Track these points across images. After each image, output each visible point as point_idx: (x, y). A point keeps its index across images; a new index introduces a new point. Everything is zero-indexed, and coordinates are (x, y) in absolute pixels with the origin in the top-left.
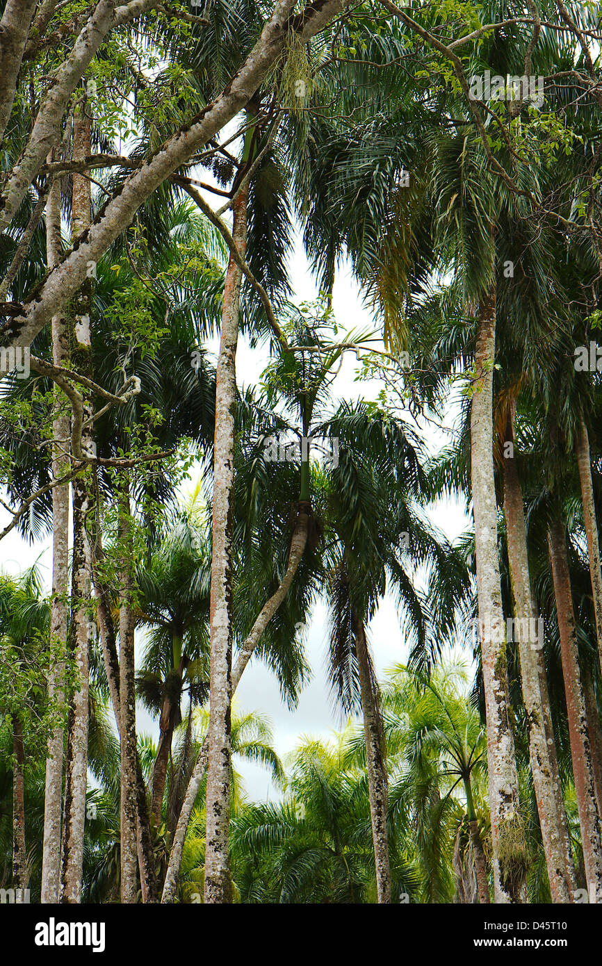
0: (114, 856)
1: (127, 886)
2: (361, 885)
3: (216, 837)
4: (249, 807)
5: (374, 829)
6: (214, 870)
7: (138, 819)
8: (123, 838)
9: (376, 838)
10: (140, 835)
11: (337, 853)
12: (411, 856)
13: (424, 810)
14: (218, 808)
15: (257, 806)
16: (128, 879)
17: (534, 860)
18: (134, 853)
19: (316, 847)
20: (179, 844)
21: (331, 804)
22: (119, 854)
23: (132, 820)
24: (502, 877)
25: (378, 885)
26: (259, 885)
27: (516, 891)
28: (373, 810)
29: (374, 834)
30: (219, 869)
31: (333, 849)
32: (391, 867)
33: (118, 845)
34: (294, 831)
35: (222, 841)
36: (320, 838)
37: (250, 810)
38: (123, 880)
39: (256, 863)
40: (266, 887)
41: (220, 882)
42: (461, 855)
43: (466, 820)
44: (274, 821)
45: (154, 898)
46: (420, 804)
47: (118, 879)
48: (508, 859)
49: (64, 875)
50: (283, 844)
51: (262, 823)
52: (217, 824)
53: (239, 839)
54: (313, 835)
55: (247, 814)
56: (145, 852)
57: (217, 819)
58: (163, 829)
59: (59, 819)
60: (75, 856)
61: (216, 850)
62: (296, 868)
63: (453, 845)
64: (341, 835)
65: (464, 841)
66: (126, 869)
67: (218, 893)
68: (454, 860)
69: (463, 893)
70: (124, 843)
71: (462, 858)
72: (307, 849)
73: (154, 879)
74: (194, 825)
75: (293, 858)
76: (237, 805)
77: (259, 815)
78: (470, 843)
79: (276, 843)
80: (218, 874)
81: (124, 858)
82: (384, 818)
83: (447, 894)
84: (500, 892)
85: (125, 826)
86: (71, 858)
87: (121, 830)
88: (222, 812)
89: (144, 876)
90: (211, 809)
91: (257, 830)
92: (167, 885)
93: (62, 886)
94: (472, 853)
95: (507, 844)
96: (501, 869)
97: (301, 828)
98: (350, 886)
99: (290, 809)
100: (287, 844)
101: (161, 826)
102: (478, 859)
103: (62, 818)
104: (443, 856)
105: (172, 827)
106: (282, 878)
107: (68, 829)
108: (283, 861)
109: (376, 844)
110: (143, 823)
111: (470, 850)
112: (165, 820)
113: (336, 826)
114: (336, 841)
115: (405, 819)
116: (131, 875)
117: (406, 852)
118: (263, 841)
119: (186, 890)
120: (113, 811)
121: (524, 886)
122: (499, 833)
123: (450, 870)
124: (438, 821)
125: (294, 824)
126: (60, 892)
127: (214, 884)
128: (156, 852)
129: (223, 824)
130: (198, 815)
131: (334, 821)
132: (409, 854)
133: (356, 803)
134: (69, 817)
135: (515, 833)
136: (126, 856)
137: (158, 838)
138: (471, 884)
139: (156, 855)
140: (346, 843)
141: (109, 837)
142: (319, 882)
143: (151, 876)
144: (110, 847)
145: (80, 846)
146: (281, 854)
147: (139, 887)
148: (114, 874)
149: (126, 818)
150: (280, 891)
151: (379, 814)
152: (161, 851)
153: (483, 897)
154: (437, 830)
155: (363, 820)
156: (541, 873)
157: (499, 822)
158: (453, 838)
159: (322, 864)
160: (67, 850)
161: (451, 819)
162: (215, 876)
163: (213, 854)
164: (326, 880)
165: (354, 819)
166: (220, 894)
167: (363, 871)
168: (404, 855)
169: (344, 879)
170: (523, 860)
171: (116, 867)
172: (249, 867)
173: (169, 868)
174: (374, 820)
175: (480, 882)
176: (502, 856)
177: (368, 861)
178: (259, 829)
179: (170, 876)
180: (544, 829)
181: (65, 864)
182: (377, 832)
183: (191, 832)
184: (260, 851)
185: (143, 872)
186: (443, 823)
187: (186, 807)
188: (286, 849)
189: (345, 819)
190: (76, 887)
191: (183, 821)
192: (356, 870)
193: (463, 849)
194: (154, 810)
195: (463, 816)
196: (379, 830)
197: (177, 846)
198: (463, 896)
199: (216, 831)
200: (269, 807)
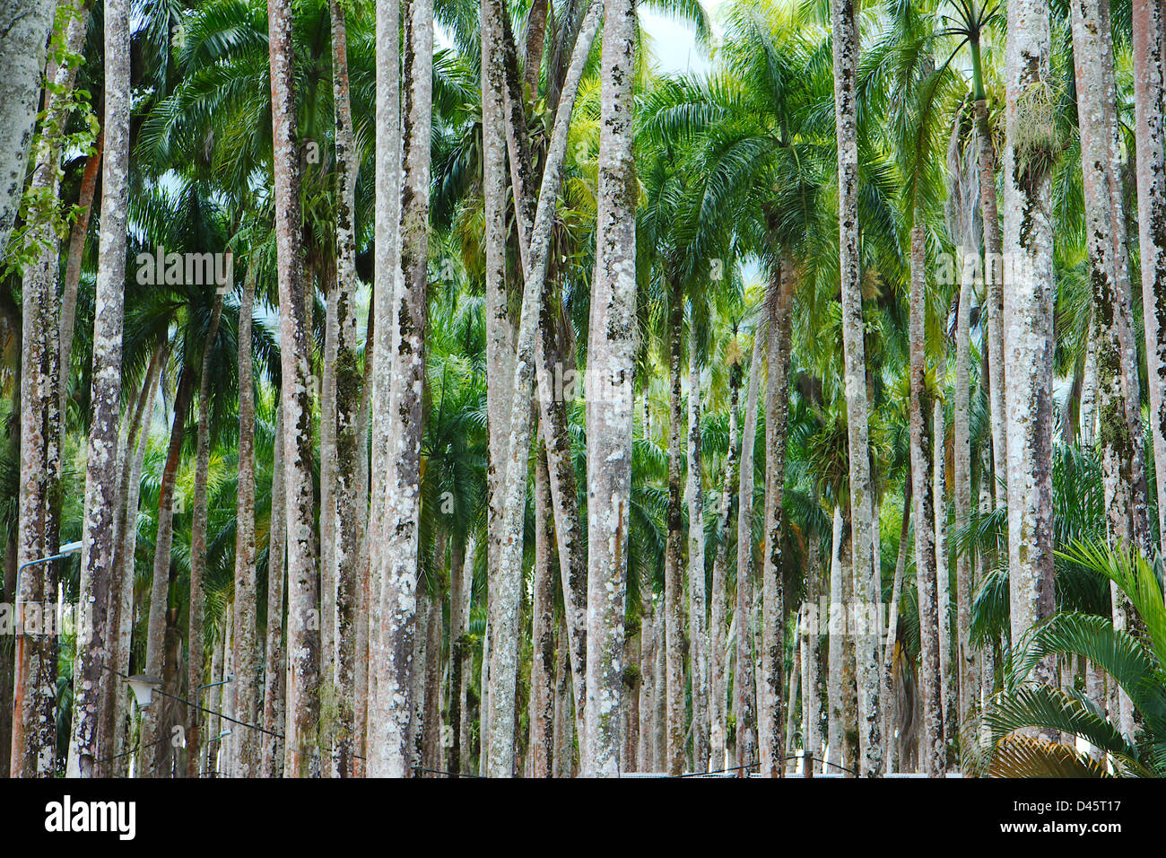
0: (473, 140)
1: (493, 179)
2: (817, 186)
3: (615, 115)
4: (661, 79)
5: (838, 108)
6: (612, 159)
7: (507, 89)
8: (485, 114)
9: (840, 121)
10: (509, 113)
11: (784, 144)
12: (887, 150)
13: (909, 86)
14: (617, 74)
15: (673, 78)
16: (494, 169)
17: (1065, 148)
18: (501, 134)
19: (755, 135)
20: (562, 123)
21: (777, 76)
22: (481, 137)
23: (498, 89)
24: (1017, 171)
25: (841, 185)
26: (673, 186)
27: (1035, 188)
28: (838, 83)
29: (838, 117)
30: (620, 158)
31: (780, 139)
32: (859, 163)
33: (478, 126)
34: (725, 112)
35: (623, 120)
36: (762, 122)
37: (664, 83)
38: (486, 171)
39: (671, 155)
40: (684, 187)
41: (620, 175)
42: (960, 147)
43: (970, 100)
44: (697, 99)
45: (529, 195)
46: (905, 76)
47: (480, 172)
48: (1027, 146)
49: (405, 159)
50: (708, 129)
51: (680, 101)
52: (617, 96)
53: (647, 123)
54: (750, 119)
55: (659, 89)
56: (517, 134)
57: (616, 89)
58: (541, 107)
59: (397, 84)
60: (420, 134)
61: (614, 132)
62: (725, 162)
63: (950, 134)
64: (791, 119)
65: (965, 129)
66: (491, 156)
67: (618, 188)
68: (949, 154)
69: (959, 197)
70: (487, 120)
71: (961, 152)
72: (742, 137)
73: (529, 169)
74: (585, 102)
75: (724, 148)
76: (645, 76)
77: (676, 91)
78: (974, 131)
79: (699, 129)
80: (618, 164)
81: (487, 141)
82: (853, 93)
83: (936, 200)
84: (1013, 190)
85: (487, 97)
86: (415, 137)
87: (483, 106)
88: (624, 80)
89: (515, 166)
90: (609, 75)
91: (673, 111)
92: (547, 177)
93: (404, 173)
94: (975, 143)
95: (1027, 126)
96: (1017, 160)
97: (735, 111)
98: (800, 188)
99: (720, 83)
100: (715, 130)
101: (539, 102)
102: (984, 152)
103: (400, 82)
104: (933, 149)
105: (553, 102)
106: (706, 176)
107: (408, 97)
108: (708, 153)
109: (839, 129)
110: (513, 96)
111: (973, 142)
112: (543, 94)
113: (783, 107)
114: (783, 128)
115: (882, 97)
116: (498, 164)
117: (881, 144)
118: (681, 126)
119: (574, 189)
120: (472, 80)
121: (1046, 183)
122: (1016, 110)
123: (942, 167)
124: (930, 99)
125: (725, 104)
126: (402, 181)
127: (612, 177)
128: (532, 137)
129: (626, 97)
130: (589, 88)
131: (781, 100)
132: (885, 146)
133: (814, 74)
134: (410, 81)
135: (1040, 110)
136: (490, 139)
137: (534, 118)
138: (971, 187)
139: (531, 140)
140: (797, 130)
141: (466, 115)
142: (757, 184)
143: (525, 167)
144: (467, 129)
145: (427, 121)
146: (705, 143)
147: (509, 182)
148: (474, 164)
149: (490, 87)
150: (703, 191)
151: (847, 88)
152: (539, 135)
153: (987, 203)
154: (927, 112)
155: (823, 100)
156: (1072, 171)
157: (1017, 96)
158: (950, 126)
159: (763, 158)
160: (408, 126)
161: (948, 99)
162: (613, 167)
163: (611, 137)
164: (768, 180)
165: (811, 97)
166: (621, 190)
167: (819, 168)
168: (878, 146)
169: (793, 179)
170: (1048, 147)
171: (477, 156)
172: (660, 161)
173: (549, 156)
174: (838, 96)
175: (984, 182)
176: (1018, 142)
177: (828, 154)
178: (675, 110)
179: (550, 165)
180: (1082, 107)
181: (407, 144)
182: (843, 113)
183: (580, 111)
184: (676, 139)
185: (514, 161)
186: (935, 102)
187: (572, 74)
188: (713, 136)
189: (799, 97)
190: (422, 175)
191: (569, 92)
192: (810, 167)
193: (963, 140)
194: (529, 80)
195: (967, 95)
196: (846, 110)
197: (560, 126)
198: (959, 203)
199: (616, 107)
200: (690, 79)
